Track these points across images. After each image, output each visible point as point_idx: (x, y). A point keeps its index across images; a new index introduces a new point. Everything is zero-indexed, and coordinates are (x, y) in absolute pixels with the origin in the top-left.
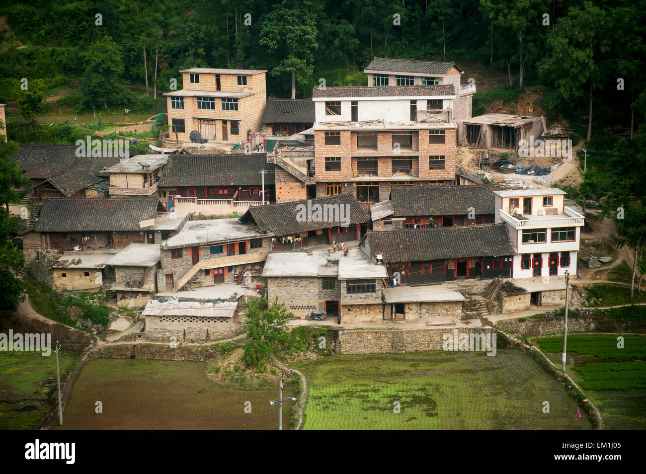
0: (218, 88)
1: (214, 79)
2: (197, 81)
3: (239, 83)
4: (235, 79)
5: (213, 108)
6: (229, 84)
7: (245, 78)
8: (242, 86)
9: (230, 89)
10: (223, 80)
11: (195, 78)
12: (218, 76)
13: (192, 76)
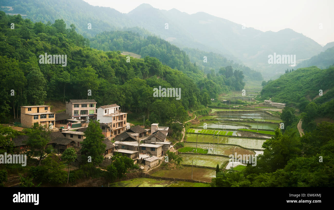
0: (38, 112)
1: (37, 109)
2: (31, 110)
3: (45, 110)
4: (44, 108)
5: (46, 118)
6: (42, 110)
7: (47, 108)
8: (46, 110)
9: (42, 112)
10: (40, 109)
11: (30, 109)
12: (38, 108)
13: (29, 109)
